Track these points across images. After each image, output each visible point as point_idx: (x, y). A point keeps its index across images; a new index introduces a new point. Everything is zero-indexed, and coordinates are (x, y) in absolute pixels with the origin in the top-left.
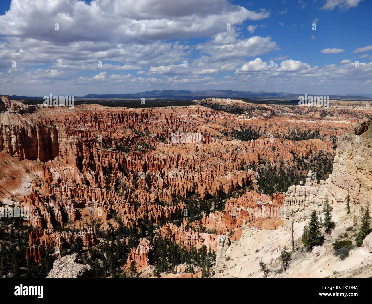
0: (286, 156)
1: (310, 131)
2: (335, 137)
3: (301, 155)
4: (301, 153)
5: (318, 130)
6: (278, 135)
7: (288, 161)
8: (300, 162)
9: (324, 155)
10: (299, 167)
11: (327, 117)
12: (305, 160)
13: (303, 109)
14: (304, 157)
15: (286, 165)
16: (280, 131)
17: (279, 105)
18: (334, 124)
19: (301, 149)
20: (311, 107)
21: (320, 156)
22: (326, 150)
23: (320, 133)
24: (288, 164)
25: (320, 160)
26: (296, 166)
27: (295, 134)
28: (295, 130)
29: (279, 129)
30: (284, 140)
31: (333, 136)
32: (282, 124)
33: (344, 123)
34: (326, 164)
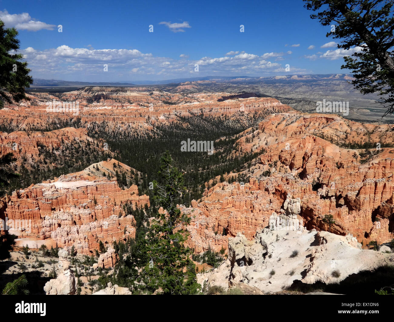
0: (30, 150)
1: (72, 119)
2: (95, 123)
3: (51, 148)
4: (50, 145)
5: (79, 117)
6: (34, 127)
7: (32, 156)
8: (49, 155)
9: (76, 143)
10: (46, 160)
11: (94, 103)
12: (55, 152)
13: (70, 96)
14: (55, 148)
15: (30, 161)
16: (36, 122)
17: (43, 93)
18: (96, 111)
19: (50, 141)
20: (78, 94)
21: (72, 145)
22: (79, 138)
23: (81, 121)
24: (33, 160)
25: (72, 149)
26: (43, 161)
27: (55, 124)
28: (56, 120)
29: (35, 119)
30: (31, 133)
31: (93, 122)
32: (41, 114)
33: (105, 109)
34: (79, 153)
